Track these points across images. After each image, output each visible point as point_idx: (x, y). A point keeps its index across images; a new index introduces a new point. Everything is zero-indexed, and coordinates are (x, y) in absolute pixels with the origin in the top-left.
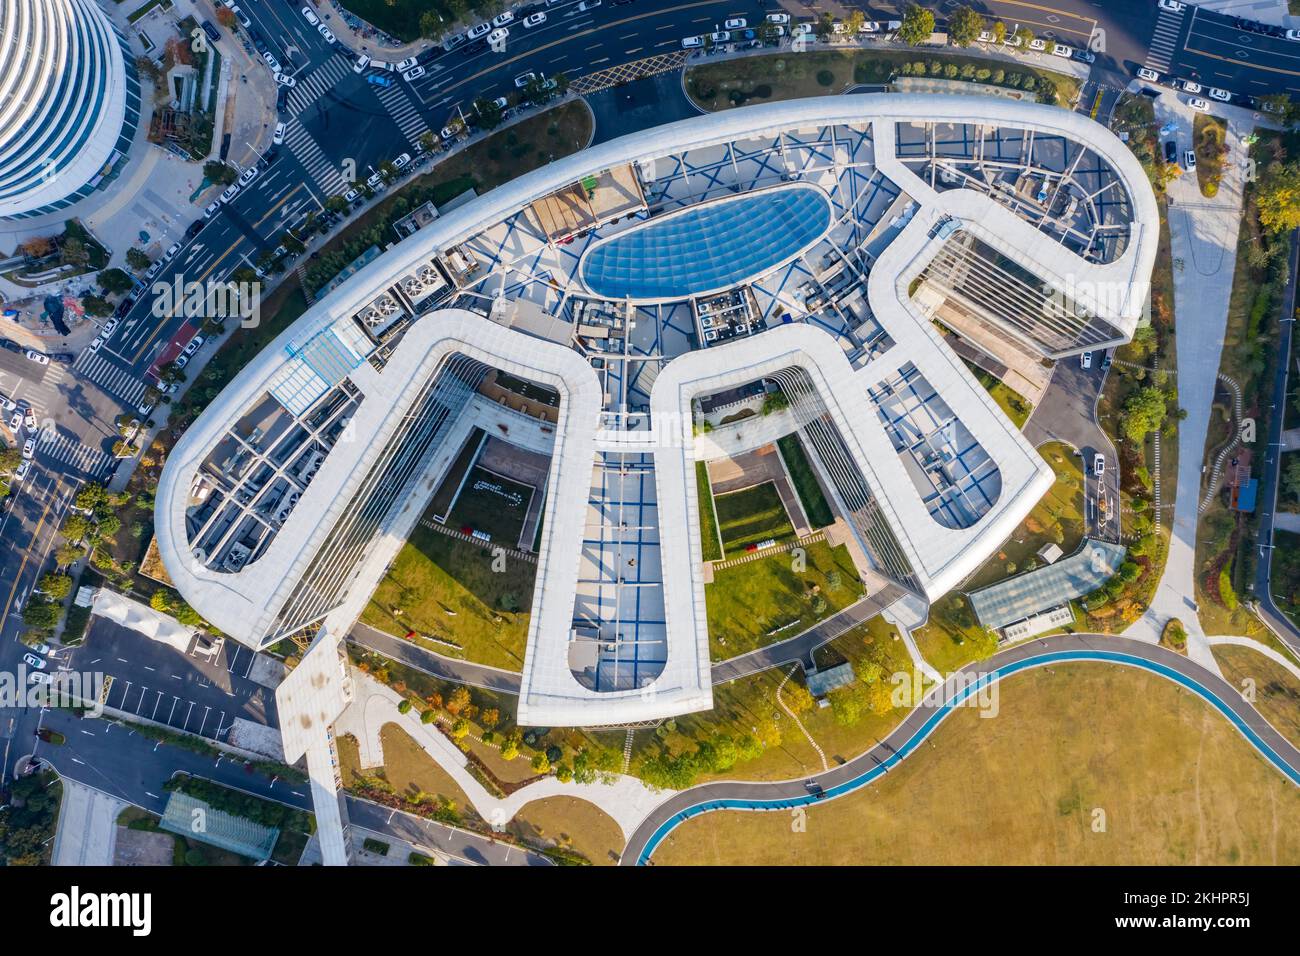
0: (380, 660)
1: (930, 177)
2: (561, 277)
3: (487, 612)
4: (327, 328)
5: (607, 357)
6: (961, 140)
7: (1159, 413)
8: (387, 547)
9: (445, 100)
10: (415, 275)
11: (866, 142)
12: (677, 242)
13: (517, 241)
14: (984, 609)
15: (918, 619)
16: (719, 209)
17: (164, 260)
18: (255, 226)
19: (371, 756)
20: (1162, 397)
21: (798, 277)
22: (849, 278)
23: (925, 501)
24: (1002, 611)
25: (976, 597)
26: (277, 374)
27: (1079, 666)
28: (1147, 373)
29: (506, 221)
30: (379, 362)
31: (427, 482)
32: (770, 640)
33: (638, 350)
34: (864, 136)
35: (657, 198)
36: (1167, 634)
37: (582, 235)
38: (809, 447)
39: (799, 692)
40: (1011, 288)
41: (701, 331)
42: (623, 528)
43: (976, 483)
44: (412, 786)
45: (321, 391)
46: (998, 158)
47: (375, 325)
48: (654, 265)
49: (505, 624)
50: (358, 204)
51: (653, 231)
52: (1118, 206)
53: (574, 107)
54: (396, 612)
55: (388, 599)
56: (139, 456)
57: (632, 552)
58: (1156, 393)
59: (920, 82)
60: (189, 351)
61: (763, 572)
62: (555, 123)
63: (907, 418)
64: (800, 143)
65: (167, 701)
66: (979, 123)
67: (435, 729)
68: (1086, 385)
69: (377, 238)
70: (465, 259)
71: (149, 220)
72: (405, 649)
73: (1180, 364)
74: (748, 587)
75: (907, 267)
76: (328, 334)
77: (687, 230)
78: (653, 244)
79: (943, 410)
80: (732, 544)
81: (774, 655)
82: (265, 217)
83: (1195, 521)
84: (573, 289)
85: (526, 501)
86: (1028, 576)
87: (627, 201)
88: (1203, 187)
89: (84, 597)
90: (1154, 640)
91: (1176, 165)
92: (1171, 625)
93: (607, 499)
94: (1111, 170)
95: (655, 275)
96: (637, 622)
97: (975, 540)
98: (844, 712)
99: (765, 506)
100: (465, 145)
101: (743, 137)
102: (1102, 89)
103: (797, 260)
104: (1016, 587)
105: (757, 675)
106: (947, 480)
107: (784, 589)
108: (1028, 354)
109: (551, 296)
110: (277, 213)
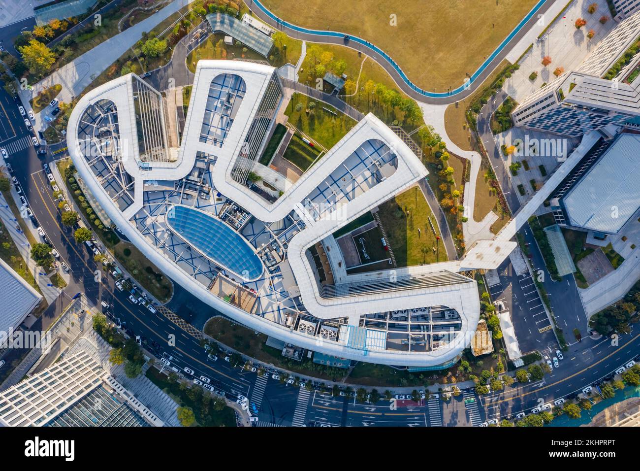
0: (456, 242)
1: (131, 186)
2: (267, 283)
3: (409, 218)
4: (348, 347)
5: (281, 245)
6: (110, 185)
7: (150, 42)
8: (414, 271)
9: (243, 379)
10: (306, 332)
11: (137, 217)
12: (222, 253)
13: (267, 308)
14: (267, 47)
15: (289, 67)
16: (200, 248)
18: (341, 410)
19: (492, 218)
20: (144, 46)
21: (202, 203)
22: (188, 185)
23: (242, 98)
24: (262, 41)
25: (265, 54)
26: (377, 351)
28: (139, 58)
29: (263, 317)
30: (346, 320)
31: (380, 276)
32: (338, 112)
33: (271, 236)
34: (136, 219)
35: (213, 273)
37: (247, 287)
38: (260, 153)
39: (347, 88)
40: (147, 128)
41: (247, 220)
42: (334, 192)
43: (223, 86)
44: (490, 195)
45: (371, 332)
46: (106, 168)
47: (334, 332)
48: (237, 254)
49: (408, 209)
50: (304, 380)
51: (226, 264)
52: (90, 114)
53: (208, 332)
54: (435, 250)
55: (433, 256)
56: (454, 385)
57: (340, 182)
58: (144, 48)
59: (102, 218)
60: (404, 397)
61: (317, 134)
62: (220, 334)
63: (220, 127)
64: (156, 240)
65: (531, 304)
66: (100, 184)
67: (464, 203)
68: (161, 75)
69: (310, 363)
70: (287, 320)
72: (445, 236)
73: (128, 48)
74: (326, 135)
75: (168, 168)
76: (350, 345)
77: (216, 253)
78: (230, 260)
79: (207, 117)
80: (316, 153)
81: (341, 106)
82: (335, 409)
84: (268, 275)
85: (360, 237)
86: (243, 41)
87: (223, 281)
88: (59, 90)
89: (519, 363)
91: (59, 106)
94: (80, 127)
95: (240, 251)
96: (363, 161)
97: (242, 71)
98: (341, 67)
99: (293, 152)
100: (253, 359)
101: (169, 260)
102: (53, 153)
103: (196, 207)
104: (250, 43)
105: (354, 107)
106: (229, 96)
107: (316, 122)
108: (166, 104)
109: (276, 280)
110: (330, 406)
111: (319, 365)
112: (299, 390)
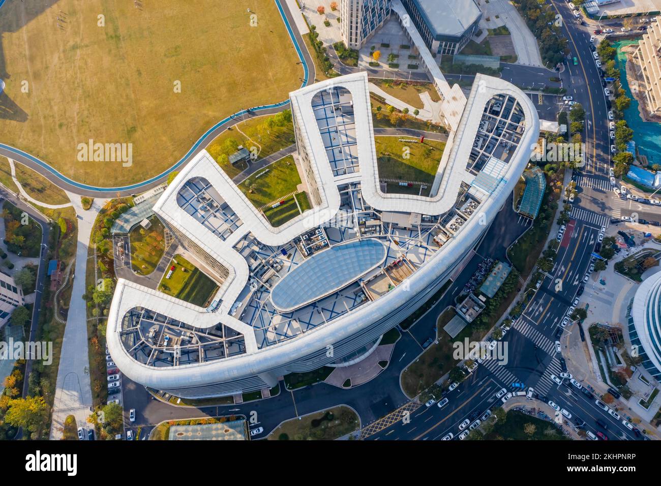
0: (432, 130)
1: (225, 329)
3: (392, 156)
4: (491, 194)
5: (364, 211)
9: (481, 383)
10: (460, 226)
11: (260, 341)
12: (342, 271)
17: (589, 273)
19: (425, 97)
20: (94, 301)
22: (259, 274)
23: (210, 186)
27: (130, 183)
30: (465, 186)
32: (268, 168)
36: (90, 203)
41: (324, 233)
43: (188, 202)
44: (405, 90)
45: (485, 169)
48: (352, 258)
49: (384, 153)
50: (507, 319)
51: (356, 274)
53: (413, 393)
61: (275, 194)
62: (421, 382)
67: (401, 109)
69: (491, 301)
71: (604, 291)
72: (422, 136)
73: (85, 324)
74: (281, 186)
75: (231, 283)
77: (340, 277)
78: (354, 267)
80: (292, 203)
81: (264, 163)
82: (549, 304)
83: (78, 253)
88: (74, 420)
89: (564, 128)
90: (96, 200)
92: (89, 207)
93: (350, 160)
95: (350, 254)
96: (326, 118)
98: (232, 142)
105: (271, 154)
107: (265, 189)
110: (544, 308)
111: (497, 293)
112: (516, 330)
